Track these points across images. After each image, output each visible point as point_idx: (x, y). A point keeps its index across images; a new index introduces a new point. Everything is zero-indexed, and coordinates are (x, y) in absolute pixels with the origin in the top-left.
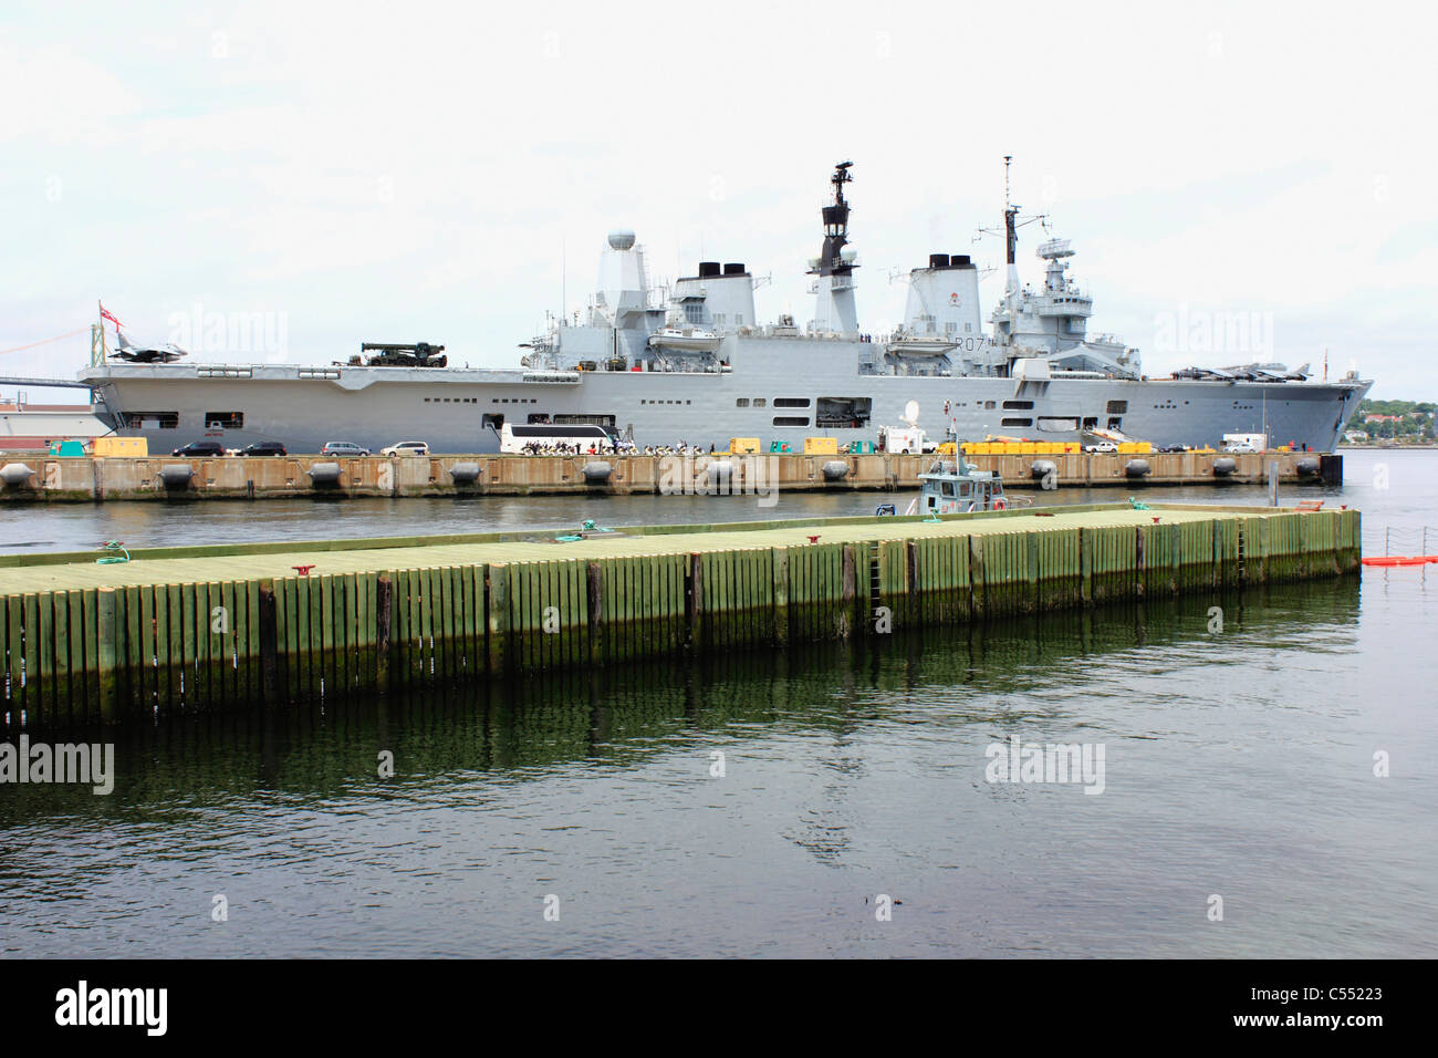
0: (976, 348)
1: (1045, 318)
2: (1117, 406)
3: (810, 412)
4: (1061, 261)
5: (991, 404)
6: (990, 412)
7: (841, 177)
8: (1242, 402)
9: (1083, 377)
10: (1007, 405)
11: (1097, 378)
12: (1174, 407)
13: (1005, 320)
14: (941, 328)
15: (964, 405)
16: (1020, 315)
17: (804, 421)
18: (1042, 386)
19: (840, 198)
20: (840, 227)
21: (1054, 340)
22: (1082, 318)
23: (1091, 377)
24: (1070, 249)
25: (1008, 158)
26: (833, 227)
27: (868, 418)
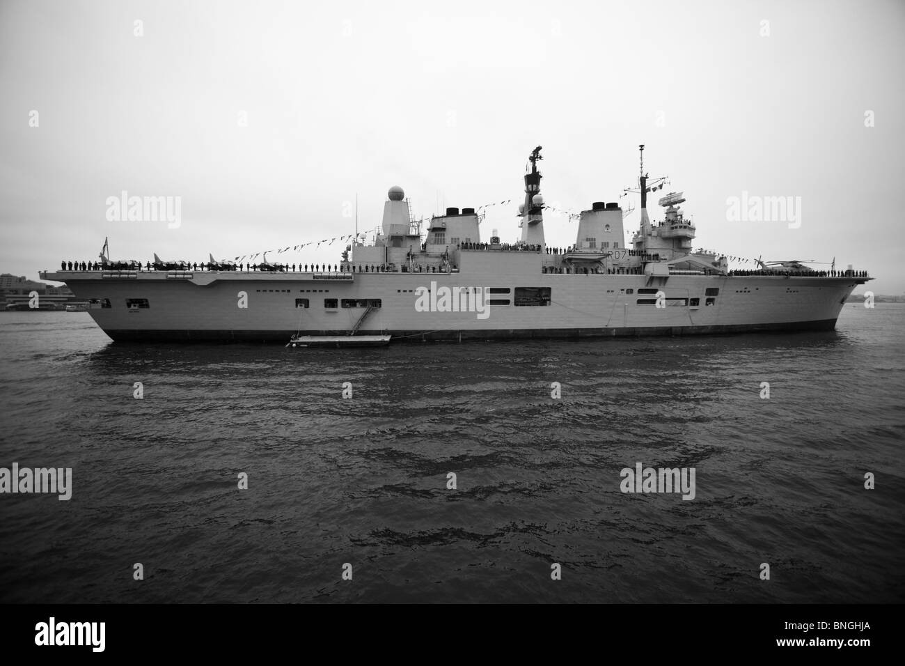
0: (621, 258)
1: (666, 239)
2: (712, 292)
3: (511, 296)
4: (675, 206)
5: (630, 291)
6: (629, 296)
7: (535, 156)
8: (792, 288)
9: (690, 274)
10: (641, 291)
11: (699, 274)
12: (749, 292)
13: (640, 241)
14: (599, 245)
15: (612, 291)
16: (649, 238)
17: (507, 302)
18: (663, 280)
19: (534, 168)
20: (535, 186)
21: (671, 252)
22: (689, 239)
23: (695, 274)
24: (682, 198)
25: (642, 146)
26: (530, 186)
27: (549, 300)
